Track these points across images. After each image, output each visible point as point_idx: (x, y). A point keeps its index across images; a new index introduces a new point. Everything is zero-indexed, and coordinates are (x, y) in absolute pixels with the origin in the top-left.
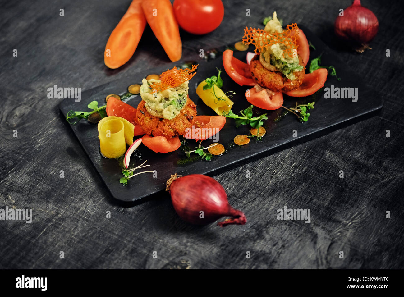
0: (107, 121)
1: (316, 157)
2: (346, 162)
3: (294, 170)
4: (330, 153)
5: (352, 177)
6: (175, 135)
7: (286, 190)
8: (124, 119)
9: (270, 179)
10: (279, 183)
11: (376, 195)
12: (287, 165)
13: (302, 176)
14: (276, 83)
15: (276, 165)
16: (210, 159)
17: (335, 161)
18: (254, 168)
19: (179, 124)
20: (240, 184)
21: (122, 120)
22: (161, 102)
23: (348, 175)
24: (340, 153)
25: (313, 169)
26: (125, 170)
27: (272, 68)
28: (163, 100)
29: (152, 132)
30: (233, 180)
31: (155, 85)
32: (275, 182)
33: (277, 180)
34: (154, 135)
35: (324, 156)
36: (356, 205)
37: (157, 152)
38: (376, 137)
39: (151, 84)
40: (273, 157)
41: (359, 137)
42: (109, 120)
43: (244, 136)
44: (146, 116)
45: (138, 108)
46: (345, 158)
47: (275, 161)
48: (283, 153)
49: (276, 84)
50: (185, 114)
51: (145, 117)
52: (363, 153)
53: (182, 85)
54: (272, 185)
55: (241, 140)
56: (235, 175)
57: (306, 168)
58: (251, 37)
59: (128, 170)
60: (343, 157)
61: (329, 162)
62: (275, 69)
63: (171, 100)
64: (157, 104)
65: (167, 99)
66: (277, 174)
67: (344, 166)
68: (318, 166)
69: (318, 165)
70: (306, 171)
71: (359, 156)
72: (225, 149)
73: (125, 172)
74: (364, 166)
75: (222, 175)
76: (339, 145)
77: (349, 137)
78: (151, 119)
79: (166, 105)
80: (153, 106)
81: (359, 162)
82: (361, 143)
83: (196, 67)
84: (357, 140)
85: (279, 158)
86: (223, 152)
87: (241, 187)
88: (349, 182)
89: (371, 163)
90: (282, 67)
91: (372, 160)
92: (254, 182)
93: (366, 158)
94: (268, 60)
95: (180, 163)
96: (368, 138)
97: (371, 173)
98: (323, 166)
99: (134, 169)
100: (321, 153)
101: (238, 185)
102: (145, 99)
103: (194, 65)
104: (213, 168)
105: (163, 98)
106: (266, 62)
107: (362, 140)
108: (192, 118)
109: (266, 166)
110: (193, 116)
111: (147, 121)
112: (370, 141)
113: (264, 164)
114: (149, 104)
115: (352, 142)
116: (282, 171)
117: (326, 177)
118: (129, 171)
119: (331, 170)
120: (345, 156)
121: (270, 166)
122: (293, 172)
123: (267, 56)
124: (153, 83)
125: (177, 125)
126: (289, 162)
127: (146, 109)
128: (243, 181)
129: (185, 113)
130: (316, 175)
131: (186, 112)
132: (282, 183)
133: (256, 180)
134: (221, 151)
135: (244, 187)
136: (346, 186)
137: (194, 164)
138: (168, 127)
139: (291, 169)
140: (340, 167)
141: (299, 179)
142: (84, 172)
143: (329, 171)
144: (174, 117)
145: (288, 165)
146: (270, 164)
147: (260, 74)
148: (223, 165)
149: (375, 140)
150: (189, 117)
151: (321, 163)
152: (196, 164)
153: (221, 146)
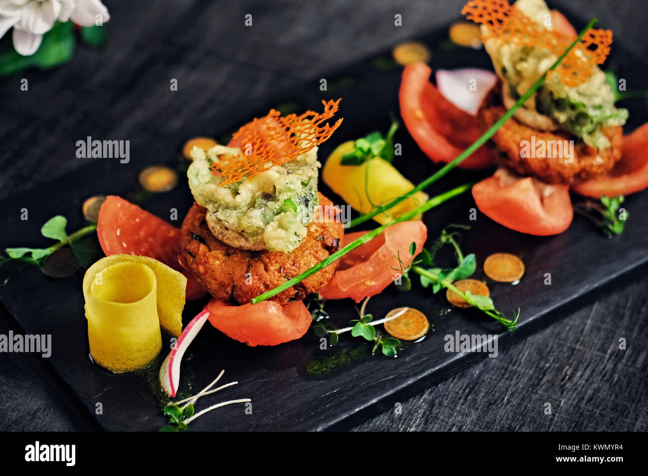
0: (105, 270)
3: (616, 365)
6: (297, 294)
7: (607, 419)
8: (153, 261)
9: (559, 394)
10: (584, 402)
12: (594, 350)
13: (641, 379)
15: (566, 355)
16: (396, 352)
18: (511, 366)
19: (305, 264)
20: (485, 412)
21: (147, 264)
22: (252, 205)
26: (170, 403)
28: (260, 201)
29: (233, 290)
30: (463, 404)
31: (227, 162)
32: (574, 400)
33: (577, 395)
34: (239, 300)
37: (255, 346)
39: (216, 160)
40: (553, 333)
42: (110, 267)
44: (211, 247)
45: (185, 227)
47: (560, 345)
48: (574, 320)
50: (317, 234)
51: (210, 251)
53: (299, 158)
54: (568, 409)
56: (465, 389)
59: (178, 403)
63: (282, 197)
64: (245, 213)
65: (269, 196)
66: (575, 379)
72: (430, 322)
73: (171, 408)
75: (430, 394)
78: (228, 255)
79: (269, 214)
80: (231, 218)
83: (336, 105)
85: (567, 334)
86: (425, 330)
87: (488, 423)
92: (520, 405)
95: (318, 370)
99: (194, 399)
101: (479, 418)
102: (206, 202)
103: (327, 101)
104: (408, 377)
105: (259, 193)
108: (338, 245)
109: (540, 360)
110: (338, 240)
111: (216, 262)
113: (535, 354)
114: (220, 215)
116: (585, 370)
118: (180, 406)
121: (551, 359)
122: (614, 371)
124: (219, 156)
125: (302, 265)
126: (596, 345)
127: (208, 229)
128: (491, 404)
129: (317, 231)
131: (319, 229)
132: (594, 401)
133: (523, 399)
134: (422, 330)
135: (497, 421)
137: (354, 370)
138: (276, 273)
139: (608, 362)
141: (634, 386)
142: (47, 419)
144: (298, 245)
145: (596, 353)
146: (549, 353)
148: (433, 367)
150: (329, 242)
152: (359, 368)
153: (416, 313)
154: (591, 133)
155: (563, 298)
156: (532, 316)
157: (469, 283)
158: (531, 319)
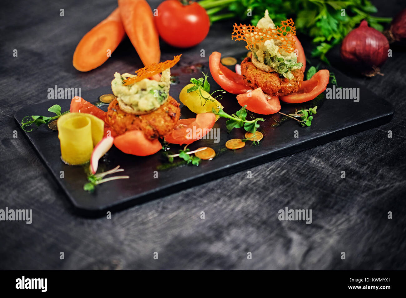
1: (298, 161)
2: (334, 168)
3: (271, 173)
4: (315, 159)
5: (340, 183)
6: (154, 134)
8: (91, 115)
11: (369, 202)
13: (280, 179)
14: (272, 83)
16: (198, 163)
17: (320, 167)
19: (159, 121)
21: (89, 117)
22: (137, 93)
23: (335, 181)
24: (328, 159)
25: (294, 173)
26: (92, 176)
27: (267, 68)
28: (140, 92)
35: (308, 161)
36: (343, 211)
38: (371, 146)
39: (125, 79)
41: (351, 146)
43: (238, 141)
46: (333, 164)
49: (272, 85)
51: (118, 114)
52: (354, 160)
55: (234, 144)
57: (285, 171)
58: (241, 33)
60: (330, 164)
61: (314, 167)
62: (270, 69)
64: (133, 96)
65: (143, 89)
67: (332, 172)
68: (300, 171)
69: (299, 169)
70: (285, 174)
71: (351, 163)
72: (216, 153)
74: (356, 173)
76: (327, 151)
77: (339, 145)
78: (125, 115)
81: (350, 169)
82: (353, 151)
84: (349, 148)
88: (336, 188)
89: (364, 170)
90: (279, 65)
91: (365, 167)
93: (359, 166)
94: (261, 59)
95: (161, 168)
96: (361, 147)
97: (364, 180)
98: (306, 171)
100: (305, 158)
105: (140, 89)
106: (260, 62)
107: (354, 148)
111: (119, 118)
112: (364, 150)
114: (122, 98)
115: (342, 150)
117: (309, 181)
118: (96, 177)
119: (316, 175)
120: (333, 162)
122: (269, 175)
123: (260, 54)
124: (127, 78)
125: (157, 121)
127: (119, 107)
129: (166, 109)
130: (297, 178)
134: (212, 156)
136: (333, 191)
138: (145, 124)
140: (326, 172)
141: (276, 181)
143: (313, 176)
147: (253, 75)
149: (370, 149)
150: (172, 114)
151: (304, 167)
153: (211, 150)
154: (286, 72)
155: (279, 148)
156: (263, 153)
157: (237, 140)
158: (262, 155)
